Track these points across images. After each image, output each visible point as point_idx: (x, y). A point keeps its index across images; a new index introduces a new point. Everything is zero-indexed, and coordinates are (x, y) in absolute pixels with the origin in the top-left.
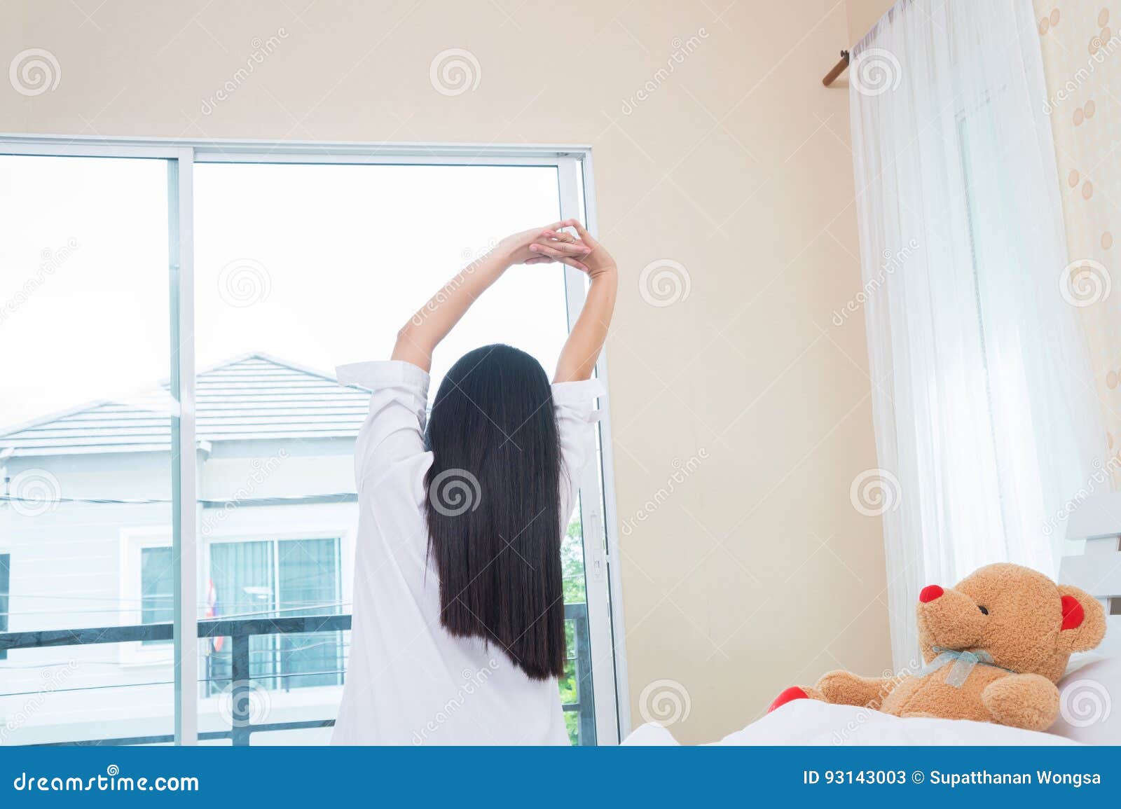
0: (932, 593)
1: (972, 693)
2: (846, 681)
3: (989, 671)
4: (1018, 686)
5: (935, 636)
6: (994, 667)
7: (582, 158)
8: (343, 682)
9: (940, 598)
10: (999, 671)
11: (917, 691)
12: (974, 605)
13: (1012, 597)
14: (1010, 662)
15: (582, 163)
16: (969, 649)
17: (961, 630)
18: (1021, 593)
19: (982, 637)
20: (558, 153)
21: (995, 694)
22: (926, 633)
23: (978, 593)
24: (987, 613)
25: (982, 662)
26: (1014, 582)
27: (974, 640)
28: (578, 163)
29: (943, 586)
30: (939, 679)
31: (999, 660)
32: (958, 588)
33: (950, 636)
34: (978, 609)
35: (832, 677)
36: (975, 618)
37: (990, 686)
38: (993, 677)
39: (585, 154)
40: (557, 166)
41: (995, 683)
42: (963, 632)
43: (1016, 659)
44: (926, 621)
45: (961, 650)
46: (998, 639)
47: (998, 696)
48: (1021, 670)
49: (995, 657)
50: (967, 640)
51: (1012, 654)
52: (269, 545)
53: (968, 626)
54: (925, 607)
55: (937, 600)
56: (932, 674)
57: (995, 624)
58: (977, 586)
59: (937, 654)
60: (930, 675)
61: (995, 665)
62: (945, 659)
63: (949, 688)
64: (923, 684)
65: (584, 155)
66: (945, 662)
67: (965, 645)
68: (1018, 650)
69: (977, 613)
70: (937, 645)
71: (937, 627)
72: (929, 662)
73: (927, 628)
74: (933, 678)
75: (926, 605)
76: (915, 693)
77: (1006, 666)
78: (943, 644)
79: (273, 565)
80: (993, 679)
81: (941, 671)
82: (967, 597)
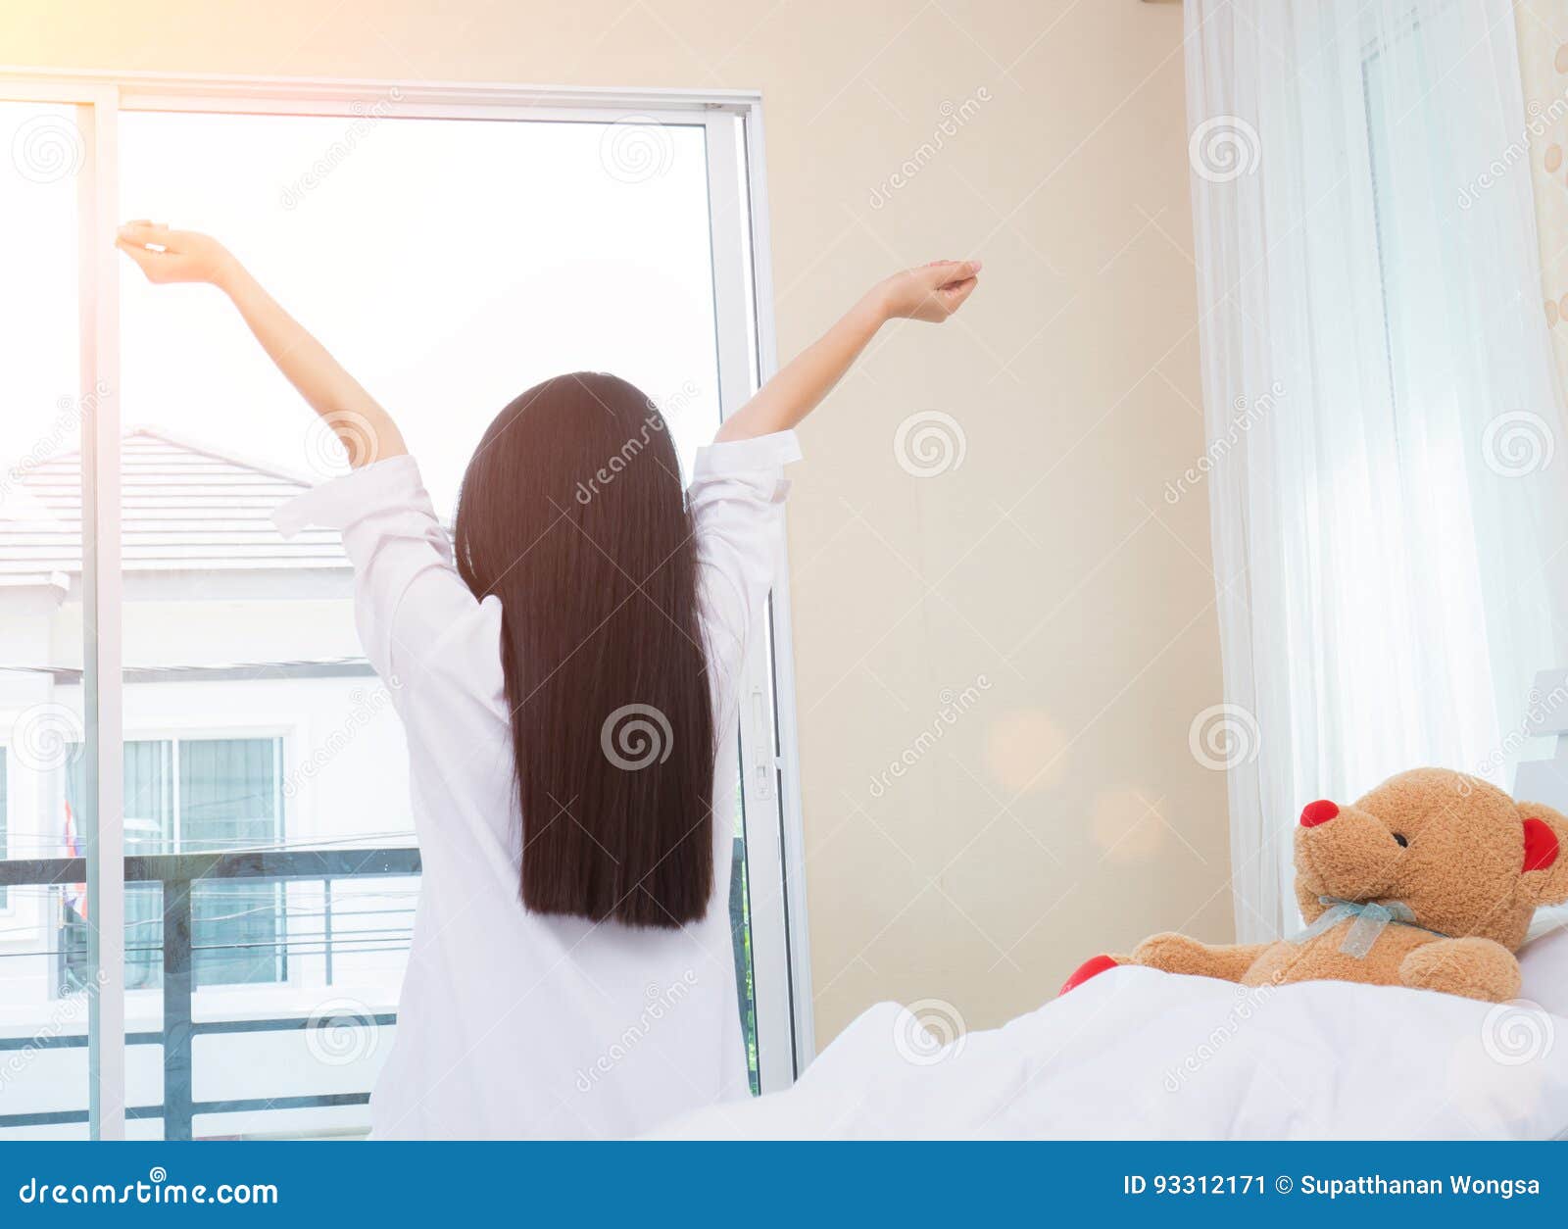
0: (1320, 813)
1: (1382, 967)
2: (1180, 949)
3: (1408, 934)
4: (1458, 954)
5: (1323, 880)
6: (1415, 929)
7: (744, 112)
8: (285, 977)
9: (1332, 821)
10: (1424, 934)
11: (1295, 963)
12: (1387, 833)
13: (1447, 820)
14: (1441, 921)
15: (744, 121)
16: (1376, 899)
17: (1366, 871)
18: (1460, 814)
19: (1398, 881)
20: (706, 105)
21: (1420, 966)
22: (1310, 875)
23: (1393, 814)
24: (1405, 845)
25: (1398, 920)
26: (1450, 796)
27: (1385, 887)
28: (738, 120)
29: (1338, 802)
30: (1330, 947)
31: (1424, 917)
32: (1359, 805)
33: (1347, 879)
34: (1393, 838)
35: (1158, 943)
36: (1388, 852)
37: (1410, 955)
38: (1415, 944)
39: (750, 106)
40: (704, 126)
41: (1419, 951)
42: (1368, 873)
43: (1451, 916)
44: (1310, 856)
45: (1364, 901)
46: (1424, 885)
47: (1426, 969)
48: (1459, 933)
49: (1417, 912)
50: (1373, 886)
51: (1445, 907)
52: (164, 746)
53: (1376, 864)
54: (1309, 835)
55: (1329, 823)
56: (1318, 939)
57: (1420, 861)
58: (1392, 803)
59: (1324, 908)
60: (1316, 940)
61: (1417, 924)
62: (1340, 914)
63: (1345, 959)
64: (1305, 954)
65: (748, 108)
66: (1339, 920)
67: (1371, 894)
68: (1453, 902)
69: (1391, 844)
70: (1327, 893)
71: (1329, 865)
72: (1310, 921)
73: (1313, 866)
74: (1320, 944)
75: (1311, 831)
76: (1291, 966)
77: (1436, 927)
78: (1334, 892)
79: (170, 782)
80: (1416, 947)
81: (1332, 935)
82: (1376, 820)
